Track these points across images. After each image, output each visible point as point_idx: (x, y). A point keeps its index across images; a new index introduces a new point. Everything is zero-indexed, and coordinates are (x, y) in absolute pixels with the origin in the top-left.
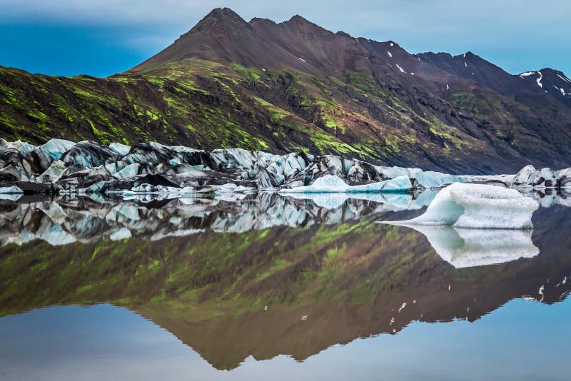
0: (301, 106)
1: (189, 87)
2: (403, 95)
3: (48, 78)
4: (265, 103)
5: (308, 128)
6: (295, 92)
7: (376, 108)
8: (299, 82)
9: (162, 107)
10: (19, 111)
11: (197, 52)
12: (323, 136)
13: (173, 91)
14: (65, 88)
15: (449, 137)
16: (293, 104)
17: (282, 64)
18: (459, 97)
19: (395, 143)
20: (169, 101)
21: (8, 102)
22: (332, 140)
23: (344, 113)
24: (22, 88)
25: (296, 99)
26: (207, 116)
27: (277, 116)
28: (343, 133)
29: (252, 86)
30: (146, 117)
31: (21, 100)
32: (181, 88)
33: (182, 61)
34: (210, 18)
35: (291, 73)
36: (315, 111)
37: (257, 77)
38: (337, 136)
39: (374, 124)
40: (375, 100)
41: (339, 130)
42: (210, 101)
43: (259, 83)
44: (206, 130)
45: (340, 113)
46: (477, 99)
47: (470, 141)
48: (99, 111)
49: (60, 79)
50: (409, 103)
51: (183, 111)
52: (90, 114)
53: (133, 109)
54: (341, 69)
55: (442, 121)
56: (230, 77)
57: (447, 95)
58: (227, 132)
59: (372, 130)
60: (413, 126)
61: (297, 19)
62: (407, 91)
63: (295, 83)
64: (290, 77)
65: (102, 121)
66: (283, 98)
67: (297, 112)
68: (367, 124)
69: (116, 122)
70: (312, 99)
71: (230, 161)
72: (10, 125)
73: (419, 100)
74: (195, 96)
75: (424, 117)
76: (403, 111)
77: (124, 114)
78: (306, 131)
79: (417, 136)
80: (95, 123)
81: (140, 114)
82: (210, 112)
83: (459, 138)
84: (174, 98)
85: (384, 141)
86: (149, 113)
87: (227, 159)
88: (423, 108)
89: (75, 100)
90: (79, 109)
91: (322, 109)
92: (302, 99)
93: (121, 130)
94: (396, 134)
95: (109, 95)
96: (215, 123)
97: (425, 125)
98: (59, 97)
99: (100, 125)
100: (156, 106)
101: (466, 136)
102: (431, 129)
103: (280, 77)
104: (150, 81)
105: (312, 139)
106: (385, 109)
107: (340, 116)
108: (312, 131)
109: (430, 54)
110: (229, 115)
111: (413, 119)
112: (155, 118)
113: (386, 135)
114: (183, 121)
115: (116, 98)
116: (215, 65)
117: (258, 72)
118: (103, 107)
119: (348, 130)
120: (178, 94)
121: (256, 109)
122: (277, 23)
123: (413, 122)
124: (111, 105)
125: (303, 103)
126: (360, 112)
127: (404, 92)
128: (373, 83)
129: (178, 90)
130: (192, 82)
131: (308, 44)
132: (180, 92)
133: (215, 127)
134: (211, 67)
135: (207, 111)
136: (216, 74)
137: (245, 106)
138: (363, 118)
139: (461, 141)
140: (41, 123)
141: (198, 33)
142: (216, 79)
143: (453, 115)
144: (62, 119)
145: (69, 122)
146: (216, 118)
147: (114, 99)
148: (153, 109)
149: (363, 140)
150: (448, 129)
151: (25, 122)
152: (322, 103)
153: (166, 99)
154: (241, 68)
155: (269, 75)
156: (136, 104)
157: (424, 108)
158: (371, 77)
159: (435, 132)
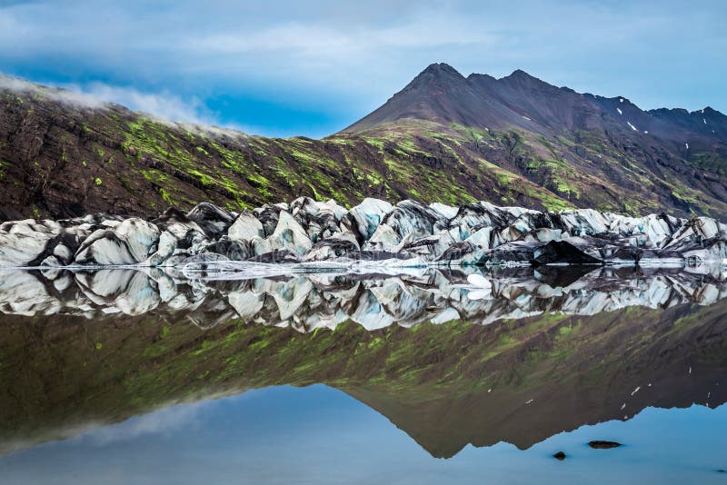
0: (528, 169)
1: (409, 149)
2: (639, 155)
3: (265, 140)
4: (490, 165)
5: (539, 192)
6: (522, 152)
7: (611, 169)
8: (526, 142)
9: (383, 170)
10: (239, 175)
11: (414, 111)
12: (556, 201)
13: (392, 152)
14: (283, 150)
15: (695, 201)
16: (520, 166)
17: (506, 123)
18: (702, 157)
19: (637, 209)
20: (391, 163)
21: (227, 165)
22: (566, 206)
23: (577, 175)
24: (240, 150)
25: (523, 160)
26: (430, 180)
27: (504, 180)
28: (578, 197)
29: (476, 147)
30: (366, 182)
31: (240, 163)
32: (402, 150)
33: (398, 121)
34: (426, 74)
35: (517, 132)
36: (545, 174)
37: (480, 137)
38: (570, 201)
39: (611, 187)
40: (609, 161)
41: (573, 194)
42: (433, 163)
43: (482, 144)
44: (431, 195)
45: (573, 176)
46: (722, 159)
47: (719, 206)
48: (319, 175)
49: (277, 140)
50: (648, 164)
51: (406, 175)
52: (310, 178)
53: (353, 173)
54: (570, 128)
55: (685, 183)
56: (452, 138)
57: (687, 155)
58: (453, 196)
59: (610, 194)
60: (653, 190)
61: (519, 75)
62: (644, 152)
63: (521, 143)
64: (515, 136)
65: (323, 186)
66: (509, 159)
67: (525, 175)
68: (604, 188)
69: (337, 186)
70: (541, 161)
71: (583, 225)
72: (232, 190)
73: (659, 161)
74: (417, 159)
75: (664, 179)
76: (641, 173)
77: (345, 178)
78: (537, 195)
79: (660, 200)
80: (317, 188)
81: (360, 178)
82: (433, 175)
83: (707, 203)
84: (395, 161)
85: (624, 207)
86: (370, 177)
87: (580, 222)
88: (663, 169)
89: (293, 162)
90: (299, 172)
91: (553, 171)
92: (530, 160)
93: (343, 195)
94: (636, 198)
95: (327, 158)
96: (439, 188)
97: (666, 188)
98: (279, 161)
99: (322, 190)
100: (376, 169)
101: (714, 200)
102: (674, 193)
103: (505, 137)
104: (369, 142)
105: (545, 205)
106: (622, 171)
107: (572, 179)
108: (543, 196)
109: (664, 110)
110: (454, 178)
111: (653, 182)
112: (376, 182)
113: (625, 199)
114: (406, 186)
115: (334, 161)
116: (434, 124)
117: (481, 132)
118: (323, 170)
119: (583, 194)
120: (398, 155)
121: (481, 172)
122: (497, 78)
123: (653, 184)
124: (330, 169)
125: (531, 165)
126: (594, 174)
127: (641, 152)
128: (606, 143)
129: (399, 152)
130: (412, 144)
131: (531, 101)
132: (401, 154)
133: (440, 192)
134: (430, 128)
135: (430, 174)
136: (436, 135)
137: (470, 169)
138: (598, 181)
139: (709, 207)
140: (262, 187)
141: (414, 91)
142: (437, 140)
143: (697, 177)
144: (282, 183)
145: (290, 187)
146: (440, 181)
147: (332, 162)
148: (374, 173)
149: (600, 205)
150: (692, 193)
151: (247, 187)
152: (552, 165)
153: (386, 162)
154: (462, 127)
155: (493, 135)
156: (355, 167)
157: (665, 169)
158: (603, 135)
159: (678, 196)
